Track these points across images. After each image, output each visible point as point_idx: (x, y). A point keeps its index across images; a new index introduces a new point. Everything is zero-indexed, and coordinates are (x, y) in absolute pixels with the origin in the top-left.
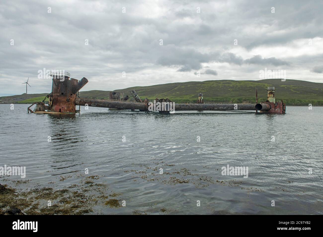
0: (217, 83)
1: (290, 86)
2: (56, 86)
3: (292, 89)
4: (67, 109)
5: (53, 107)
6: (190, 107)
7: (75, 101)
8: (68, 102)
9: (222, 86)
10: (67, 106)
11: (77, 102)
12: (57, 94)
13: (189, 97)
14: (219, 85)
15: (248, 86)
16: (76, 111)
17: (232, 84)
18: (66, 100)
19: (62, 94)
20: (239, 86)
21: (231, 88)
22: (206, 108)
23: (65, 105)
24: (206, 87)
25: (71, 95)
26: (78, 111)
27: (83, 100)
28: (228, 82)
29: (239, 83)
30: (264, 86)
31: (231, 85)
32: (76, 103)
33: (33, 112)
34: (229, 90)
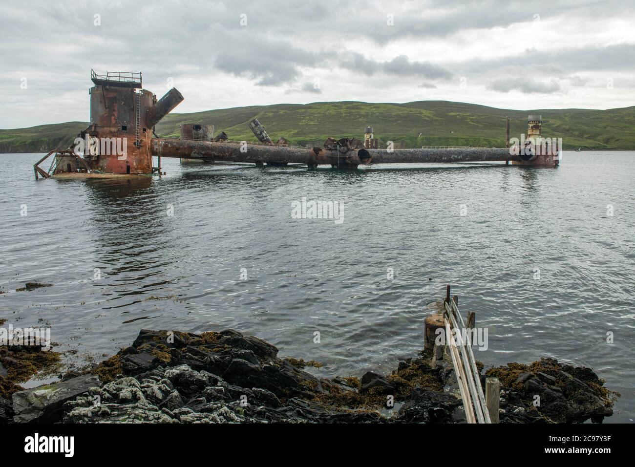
0: (335, 108)
1: (464, 114)
2: (106, 108)
3: (468, 120)
4: (137, 166)
5: (101, 161)
7: (151, 145)
8: (139, 148)
9: (346, 113)
10: (137, 157)
11: (156, 147)
12: (109, 129)
14: (340, 110)
15: (393, 114)
16: (153, 171)
17: (362, 109)
18: (135, 143)
19: (124, 128)
20: (377, 114)
21: (364, 116)
22: (427, 156)
23: (133, 157)
24: (316, 115)
25: (145, 130)
26: (156, 169)
27: (171, 143)
28: (355, 106)
29: (376, 107)
30: (421, 113)
31: (363, 112)
32: (155, 149)
33: (45, 176)
34: (361, 122)
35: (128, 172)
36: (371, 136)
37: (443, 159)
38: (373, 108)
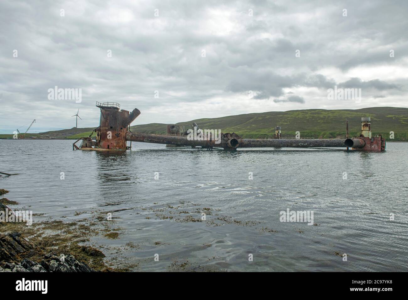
2: (105, 119)
3: (402, 120)
4: (116, 145)
5: (101, 143)
6: (262, 143)
7: (125, 136)
8: (118, 137)
9: (310, 117)
10: (116, 141)
11: (127, 137)
12: (105, 128)
13: (267, 131)
14: (306, 115)
15: (343, 117)
16: (127, 148)
17: (322, 114)
18: (116, 135)
19: (111, 128)
20: (332, 117)
22: (281, 144)
23: (115, 141)
25: (122, 128)
26: (129, 147)
27: (135, 135)
28: (318, 112)
29: (332, 113)
31: (322, 116)
32: (127, 138)
33: (78, 149)
35: (108, 148)
36: (279, 132)
37: (293, 145)
38: (330, 113)
